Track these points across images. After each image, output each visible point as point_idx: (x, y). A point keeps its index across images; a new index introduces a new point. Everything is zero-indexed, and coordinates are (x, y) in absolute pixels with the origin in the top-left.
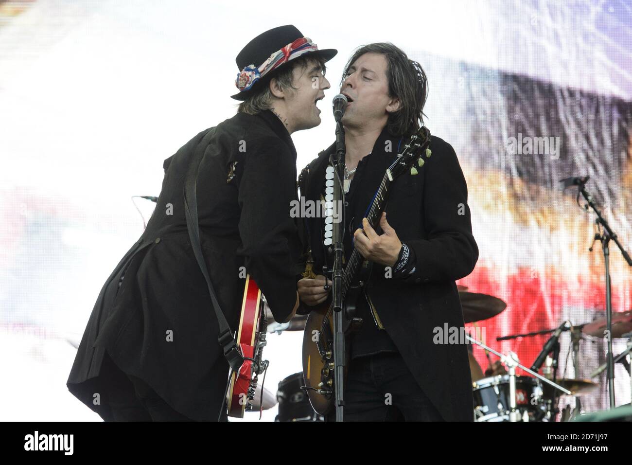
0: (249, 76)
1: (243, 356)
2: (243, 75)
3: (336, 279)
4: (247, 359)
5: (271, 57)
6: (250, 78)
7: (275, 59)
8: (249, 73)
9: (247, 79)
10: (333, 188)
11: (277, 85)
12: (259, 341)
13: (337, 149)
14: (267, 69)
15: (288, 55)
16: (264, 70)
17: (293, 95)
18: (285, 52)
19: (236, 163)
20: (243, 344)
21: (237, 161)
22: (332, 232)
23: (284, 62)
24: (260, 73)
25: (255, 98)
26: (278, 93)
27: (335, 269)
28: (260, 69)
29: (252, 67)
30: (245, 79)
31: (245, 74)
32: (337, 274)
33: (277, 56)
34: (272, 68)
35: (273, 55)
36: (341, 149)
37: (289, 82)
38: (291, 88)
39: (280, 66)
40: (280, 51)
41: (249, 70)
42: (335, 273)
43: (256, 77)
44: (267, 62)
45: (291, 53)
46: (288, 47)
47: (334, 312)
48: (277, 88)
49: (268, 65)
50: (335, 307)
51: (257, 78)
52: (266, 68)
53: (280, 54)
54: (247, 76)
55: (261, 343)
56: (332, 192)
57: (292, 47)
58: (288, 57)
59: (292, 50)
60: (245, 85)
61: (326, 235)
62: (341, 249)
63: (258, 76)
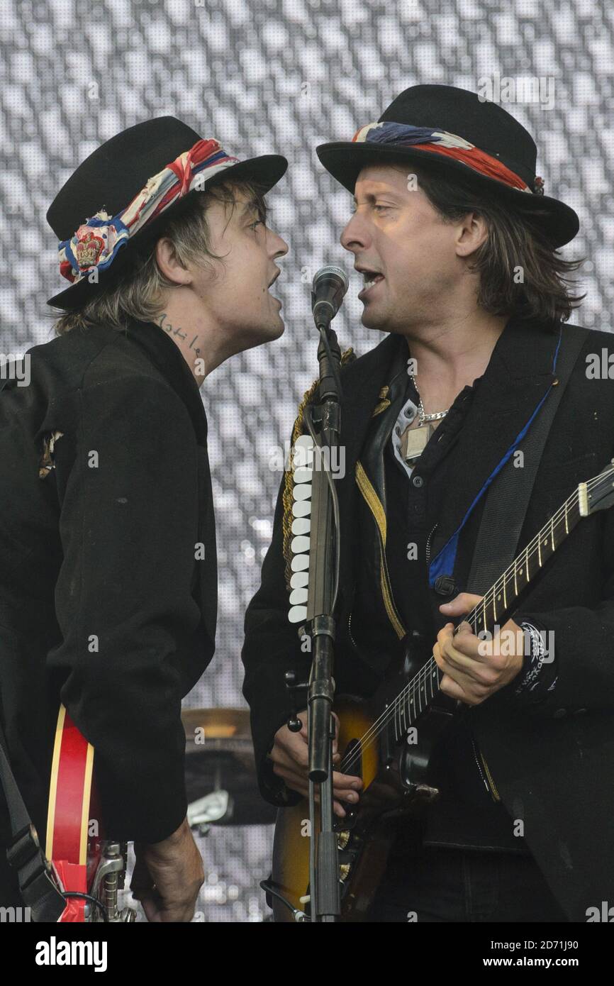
0: (101, 236)
1: (63, 891)
2: (86, 237)
3: (315, 702)
4: (73, 897)
5: (149, 185)
6: (105, 240)
7: (160, 188)
8: (100, 232)
9: (98, 245)
10: (309, 486)
11: (173, 255)
12: (103, 859)
13: (321, 394)
14: (143, 214)
15: (187, 176)
16: (136, 219)
17: (213, 275)
18: (178, 172)
19: (58, 436)
20: (61, 862)
21: (61, 432)
22: (306, 590)
23: (180, 194)
24: (127, 227)
25: (124, 293)
26: (179, 274)
27: (314, 679)
28: (126, 218)
29: (103, 216)
30: (93, 246)
31: (92, 233)
32: (319, 691)
33: (164, 182)
34: (155, 213)
35: (151, 181)
36: (331, 393)
37: (200, 244)
38: (206, 258)
39: (171, 206)
40: (167, 171)
41: (99, 224)
42: (313, 689)
43: (117, 237)
44: (141, 199)
45: (194, 172)
46: (184, 159)
47: (311, 783)
48: (173, 261)
49: (144, 205)
50: (313, 769)
51: (124, 239)
52: (140, 214)
53: (168, 178)
54: (98, 238)
55: (109, 862)
56: (309, 495)
57: (192, 159)
58: (189, 182)
59: (192, 165)
60: (97, 259)
61: (293, 600)
62: (329, 632)
63: (124, 234)
